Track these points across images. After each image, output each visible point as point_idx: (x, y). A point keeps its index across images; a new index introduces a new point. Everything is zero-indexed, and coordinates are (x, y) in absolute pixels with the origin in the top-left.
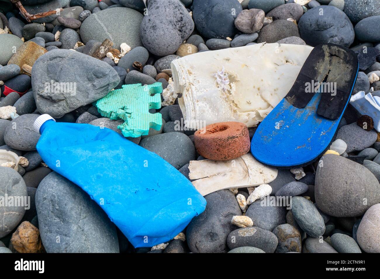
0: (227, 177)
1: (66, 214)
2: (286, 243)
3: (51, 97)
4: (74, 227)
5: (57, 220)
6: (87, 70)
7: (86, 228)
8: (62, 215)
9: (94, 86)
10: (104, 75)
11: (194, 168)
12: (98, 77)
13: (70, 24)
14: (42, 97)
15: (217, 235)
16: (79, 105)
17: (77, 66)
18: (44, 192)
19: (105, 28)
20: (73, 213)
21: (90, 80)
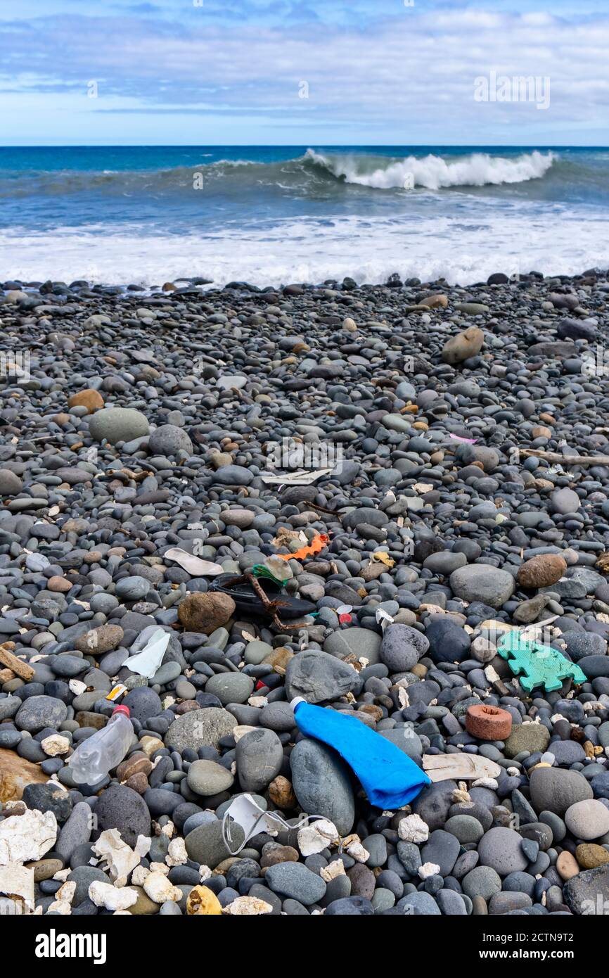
0: (456, 770)
1: (316, 768)
2: (499, 819)
3: (302, 688)
4: (323, 778)
5: (309, 772)
6: (334, 668)
7: (332, 780)
8: (313, 768)
9: (338, 683)
10: (348, 675)
11: (427, 761)
12: (342, 677)
13: (316, 638)
14: (295, 687)
15: (439, 806)
16: (325, 698)
17: (326, 664)
18: (299, 750)
19: (347, 644)
20: (323, 767)
21: (336, 678)
